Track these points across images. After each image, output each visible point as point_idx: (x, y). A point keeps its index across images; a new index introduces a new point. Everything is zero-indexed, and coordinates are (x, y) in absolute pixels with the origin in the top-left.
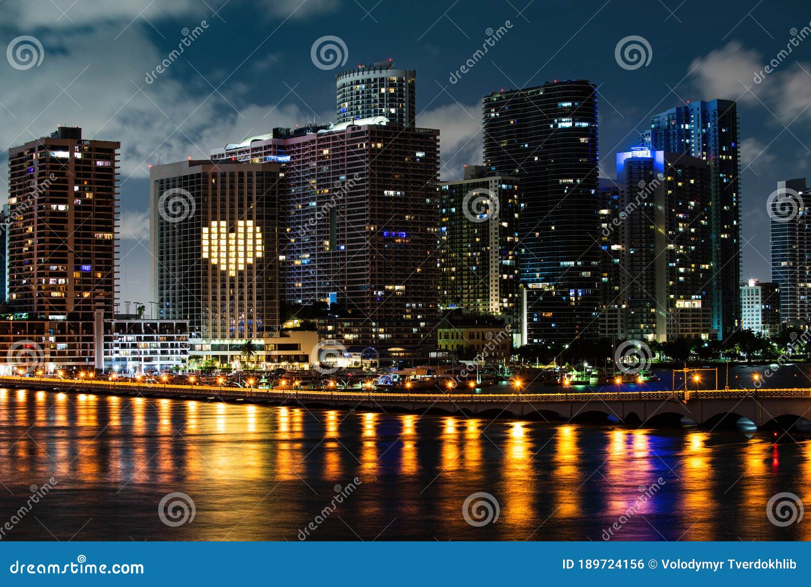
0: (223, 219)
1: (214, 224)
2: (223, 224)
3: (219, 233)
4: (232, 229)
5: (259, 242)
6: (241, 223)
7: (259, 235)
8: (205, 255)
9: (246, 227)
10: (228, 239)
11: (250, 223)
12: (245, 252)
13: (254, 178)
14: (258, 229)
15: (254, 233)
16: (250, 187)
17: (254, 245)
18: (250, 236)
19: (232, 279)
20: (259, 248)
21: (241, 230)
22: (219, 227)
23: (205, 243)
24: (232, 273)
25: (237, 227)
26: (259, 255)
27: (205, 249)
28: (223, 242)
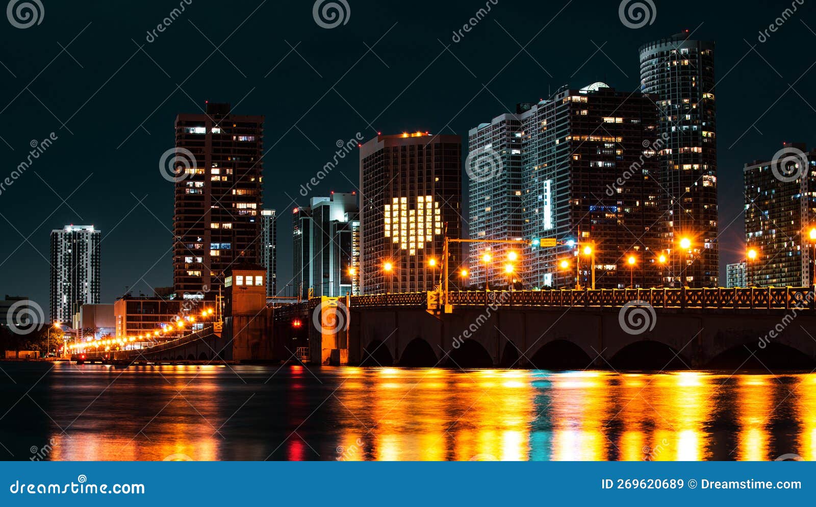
0: (404, 196)
1: (395, 200)
2: (404, 200)
3: (400, 210)
4: (412, 205)
5: (438, 218)
6: (420, 199)
7: (438, 211)
8: (387, 234)
9: (425, 203)
10: (408, 216)
11: (429, 198)
12: (425, 229)
13: (433, 151)
14: (437, 204)
15: (433, 209)
16: (429, 161)
17: (433, 221)
18: (429, 212)
19: (412, 258)
20: (438, 225)
21: (420, 206)
22: (400, 204)
23: (387, 221)
24: (412, 252)
25: (417, 203)
26: (438, 232)
27: (387, 227)
28: (404, 220)
